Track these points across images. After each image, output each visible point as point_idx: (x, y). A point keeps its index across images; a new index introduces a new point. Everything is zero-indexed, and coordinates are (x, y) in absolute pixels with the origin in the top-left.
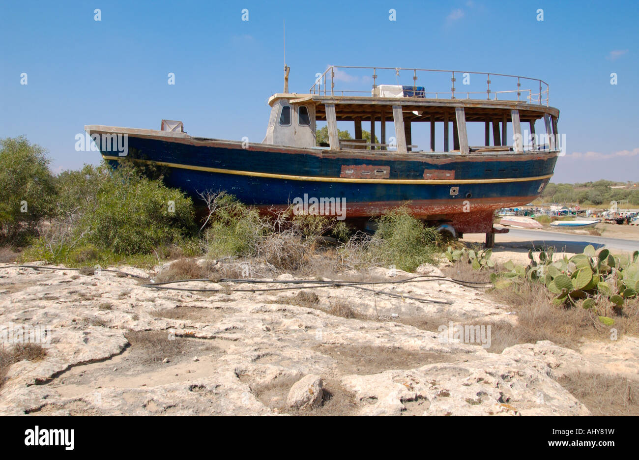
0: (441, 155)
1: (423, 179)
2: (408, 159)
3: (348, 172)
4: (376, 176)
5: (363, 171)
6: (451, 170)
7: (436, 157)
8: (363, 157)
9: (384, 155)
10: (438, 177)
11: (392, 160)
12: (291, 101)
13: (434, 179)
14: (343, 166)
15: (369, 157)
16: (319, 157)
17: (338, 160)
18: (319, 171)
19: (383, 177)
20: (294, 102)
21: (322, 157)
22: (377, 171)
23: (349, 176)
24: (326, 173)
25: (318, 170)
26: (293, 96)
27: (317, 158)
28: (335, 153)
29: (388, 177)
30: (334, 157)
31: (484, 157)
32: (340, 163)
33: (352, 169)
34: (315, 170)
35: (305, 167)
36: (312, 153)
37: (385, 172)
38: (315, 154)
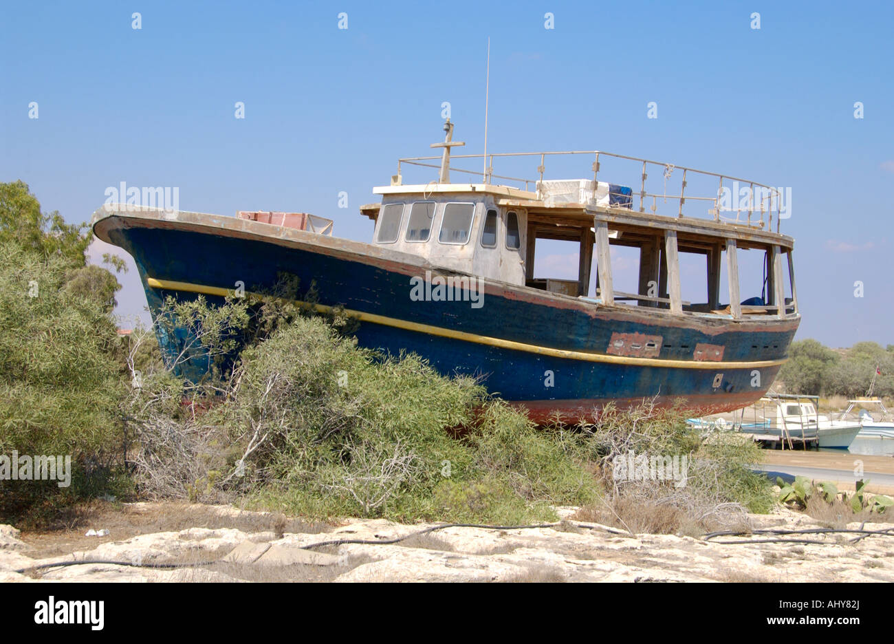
0: (716, 319)
1: (692, 360)
2: (684, 324)
3: (618, 344)
4: (646, 352)
5: (633, 344)
6: (721, 345)
7: (711, 323)
8: (639, 319)
9: (661, 316)
10: (707, 358)
11: (667, 326)
12: (502, 202)
13: (703, 361)
14: (614, 334)
15: (643, 319)
16: (590, 317)
17: (612, 322)
18: (585, 341)
19: (653, 355)
20: (511, 204)
21: (594, 317)
22: (649, 345)
23: (617, 351)
24: (592, 346)
25: (583, 339)
26: (506, 193)
27: (588, 317)
28: (610, 311)
29: (658, 356)
30: (608, 317)
31: (756, 324)
32: (613, 328)
33: (623, 339)
34: (580, 339)
35: (570, 333)
36: (584, 309)
37: (656, 346)
38: (588, 310)
